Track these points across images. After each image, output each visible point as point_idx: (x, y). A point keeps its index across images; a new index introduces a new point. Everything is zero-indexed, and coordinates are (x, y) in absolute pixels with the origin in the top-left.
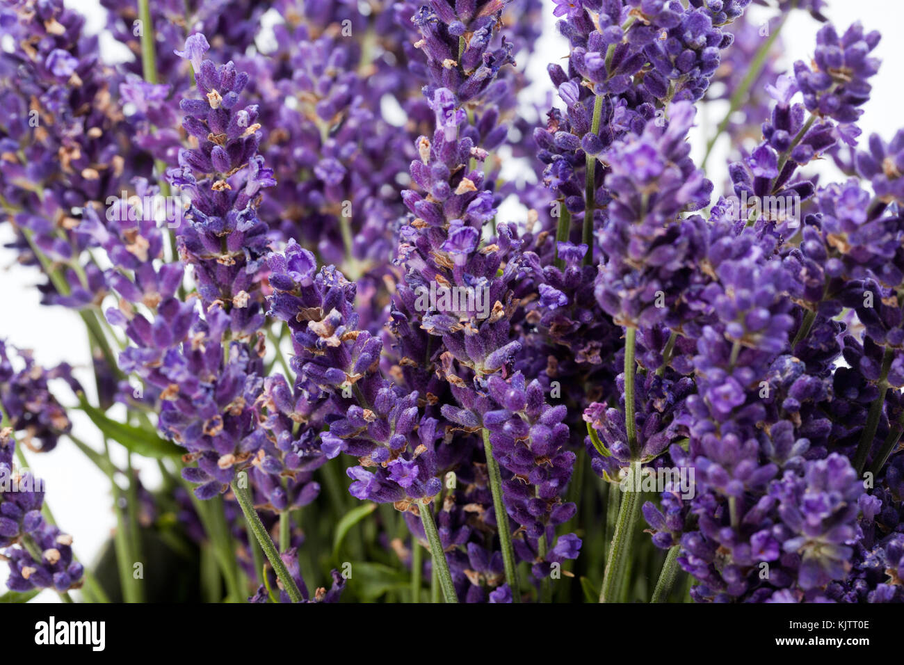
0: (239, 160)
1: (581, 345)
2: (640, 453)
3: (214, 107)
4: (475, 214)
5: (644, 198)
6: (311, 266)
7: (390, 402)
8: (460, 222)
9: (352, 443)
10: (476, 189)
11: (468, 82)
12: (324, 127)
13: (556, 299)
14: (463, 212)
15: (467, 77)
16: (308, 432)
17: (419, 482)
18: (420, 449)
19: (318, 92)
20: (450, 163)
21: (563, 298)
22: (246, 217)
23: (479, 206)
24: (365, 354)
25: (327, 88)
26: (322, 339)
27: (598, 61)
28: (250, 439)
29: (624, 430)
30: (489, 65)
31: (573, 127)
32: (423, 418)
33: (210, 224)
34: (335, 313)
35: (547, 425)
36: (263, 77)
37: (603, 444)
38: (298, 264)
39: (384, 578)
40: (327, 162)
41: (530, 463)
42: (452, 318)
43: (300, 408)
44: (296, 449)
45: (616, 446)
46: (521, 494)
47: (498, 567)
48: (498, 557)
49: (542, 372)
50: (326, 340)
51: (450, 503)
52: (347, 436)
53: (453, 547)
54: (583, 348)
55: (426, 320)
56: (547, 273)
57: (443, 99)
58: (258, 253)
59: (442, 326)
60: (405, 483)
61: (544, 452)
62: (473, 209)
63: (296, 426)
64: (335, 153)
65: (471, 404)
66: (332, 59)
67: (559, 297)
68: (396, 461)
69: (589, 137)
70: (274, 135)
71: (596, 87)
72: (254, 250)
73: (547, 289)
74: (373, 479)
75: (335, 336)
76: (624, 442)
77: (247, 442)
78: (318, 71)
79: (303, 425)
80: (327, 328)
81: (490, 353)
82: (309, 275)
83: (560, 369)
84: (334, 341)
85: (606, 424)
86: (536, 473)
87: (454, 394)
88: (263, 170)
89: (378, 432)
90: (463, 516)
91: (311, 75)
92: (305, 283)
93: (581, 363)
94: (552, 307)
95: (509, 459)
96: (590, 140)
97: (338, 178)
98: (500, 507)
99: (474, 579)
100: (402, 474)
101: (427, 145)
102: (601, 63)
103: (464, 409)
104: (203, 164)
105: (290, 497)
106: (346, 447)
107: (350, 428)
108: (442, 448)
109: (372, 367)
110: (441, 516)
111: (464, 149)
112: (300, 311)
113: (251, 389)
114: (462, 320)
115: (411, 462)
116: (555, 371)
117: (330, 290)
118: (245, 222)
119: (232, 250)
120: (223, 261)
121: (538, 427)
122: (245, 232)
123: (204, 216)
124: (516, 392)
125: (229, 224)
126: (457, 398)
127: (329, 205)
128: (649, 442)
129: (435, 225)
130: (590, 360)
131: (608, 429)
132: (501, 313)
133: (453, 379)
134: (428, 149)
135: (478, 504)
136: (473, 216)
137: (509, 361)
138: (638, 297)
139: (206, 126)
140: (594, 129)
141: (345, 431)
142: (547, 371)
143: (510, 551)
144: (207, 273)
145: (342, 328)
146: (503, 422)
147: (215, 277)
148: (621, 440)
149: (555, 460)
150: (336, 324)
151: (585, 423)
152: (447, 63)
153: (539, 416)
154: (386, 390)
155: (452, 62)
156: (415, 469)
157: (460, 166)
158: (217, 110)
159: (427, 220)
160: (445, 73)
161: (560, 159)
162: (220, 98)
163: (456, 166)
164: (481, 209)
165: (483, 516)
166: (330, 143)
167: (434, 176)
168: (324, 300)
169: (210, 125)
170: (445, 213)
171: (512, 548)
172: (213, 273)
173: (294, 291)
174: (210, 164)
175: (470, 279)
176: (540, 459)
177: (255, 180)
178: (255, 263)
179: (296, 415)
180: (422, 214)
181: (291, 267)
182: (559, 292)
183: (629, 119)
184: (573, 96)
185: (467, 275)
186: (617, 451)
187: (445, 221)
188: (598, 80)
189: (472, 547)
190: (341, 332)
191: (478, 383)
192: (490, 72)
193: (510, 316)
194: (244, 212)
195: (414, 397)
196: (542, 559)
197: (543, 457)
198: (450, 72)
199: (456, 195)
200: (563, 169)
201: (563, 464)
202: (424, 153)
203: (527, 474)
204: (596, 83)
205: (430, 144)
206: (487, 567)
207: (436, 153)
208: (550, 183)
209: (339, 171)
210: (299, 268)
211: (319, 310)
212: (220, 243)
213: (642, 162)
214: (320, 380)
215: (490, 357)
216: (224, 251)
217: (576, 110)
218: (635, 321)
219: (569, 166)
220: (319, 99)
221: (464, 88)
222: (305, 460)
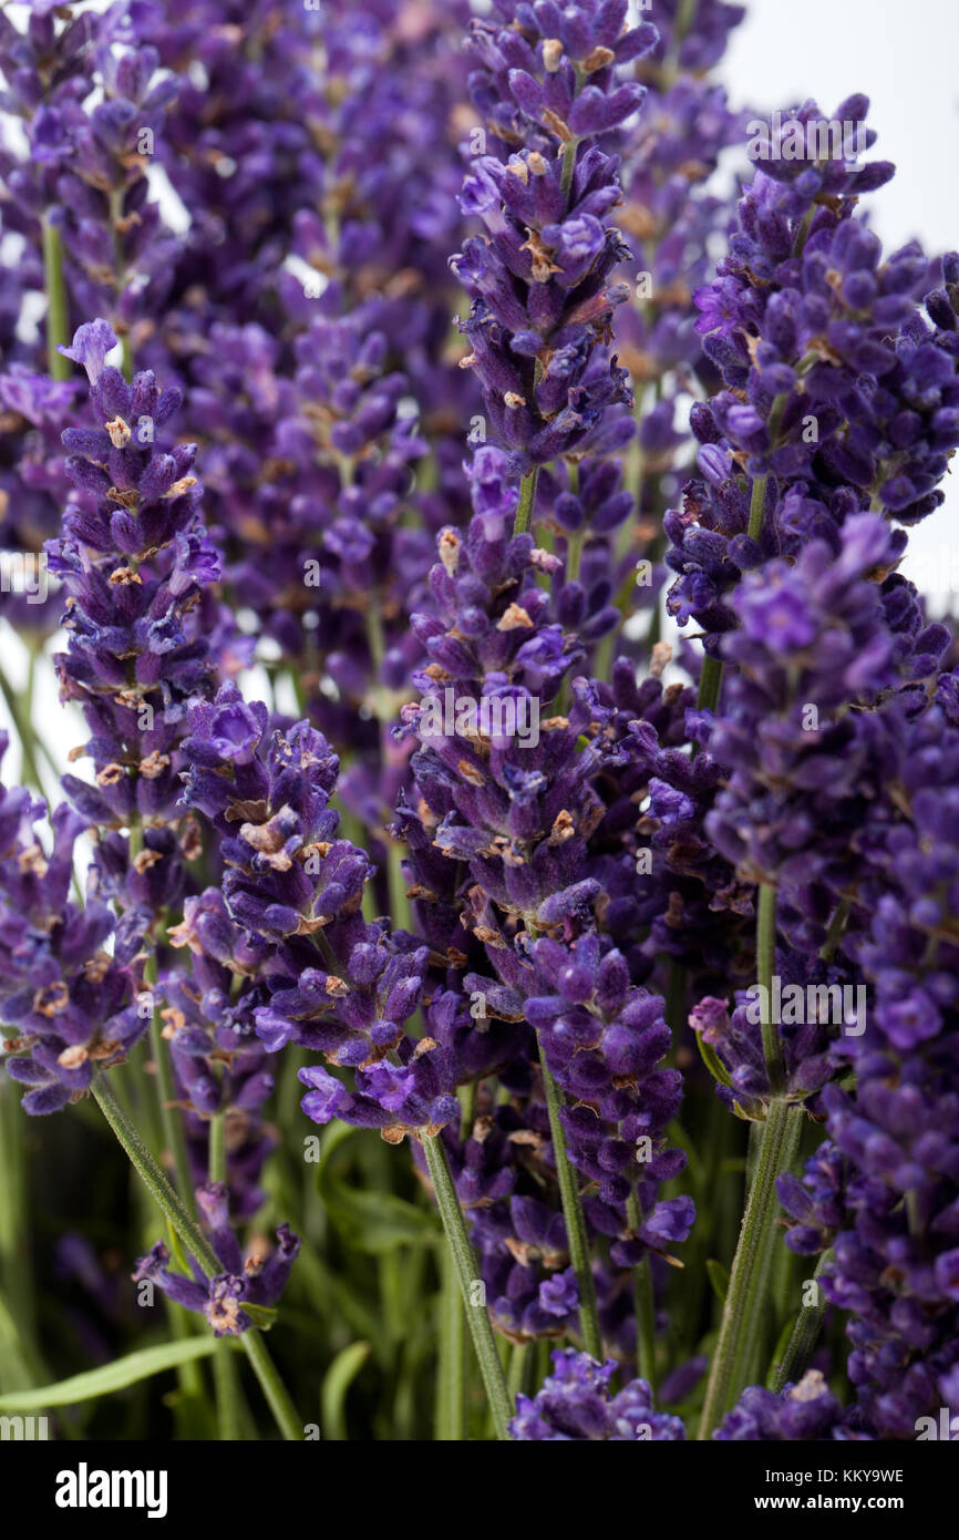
0: (159, 534)
1: (721, 882)
2: (787, 1084)
3: (118, 446)
4: (528, 664)
5: (793, 673)
6: (251, 732)
7: (376, 968)
8: (501, 676)
9: (309, 1029)
10: (530, 624)
11: (544, 433)
12: (346, 465)
13: (673, 807)
14: (511, 658)
15: (546, 423)
16: (251, 996)
17: (418, 1099)
18: (425, 1045)
19: (336, 405)
20: (492, 576)
21: (686, 807)
22: (164, 632)
23: (538, 651)
24: (333, 885)
25: (351, 400)
26: (262, 856)
27: (749, 421)
28: (118, 1021)
29: (759, 1044)
30: (580, 408)
31: (720, 520)
32: (438, 991)
33: (102, 639)
34: (287, 814)
35: (630, 1026)
36: (256, 367)
37: (723, 1065)
38: (230, 727)
39: (400, 1221)
40: (344, 524)
41: (600, 1086)
42: (485, 834)
43: (240, 954)
44: (229, 1022)
45: (740, 1073)
46: (592, 1130)
47: (559, 1239)
48: (560, 1224)
49: (658, 918)
50: (268, 857)
51: (483, 1128)
52: (300, 1016)
53: (486, 1201)
54: (723, 887)
55: (443, 833)
56: (663, 762)
57: (488, 464)
58: (185, 691)
59: (466, 845)
60: (390, 1102)
61: (626, 1069)
62: (528, 655)
63: (237, 980)
64: (360, 510)
65: (514, 977)
66: (365, 351)
67: (679, 803)
68: (378, 1066)
69: (739, 542)
70: (270, 467)
71: (749, 463)
72: (178, 686)
73: (661, 788)
74: (339, 1091)
75: (283, 852)
76: (759, 1066)
77: (113, 1024)
78: (338, 370)
79: (247, 980)
80: (273, 837)
81: (548, 895)
82: (245, 748)
83: (687, 917)
84: (281, 861)
85: (728, 1034)
86: (610, 1102)
87: (490, 956)
88: (199, 553)
89: (352, 1014)
90: (507, 1151)
91: (325, 374)
92: (241, 759)
93: (718, 913)
94: (667, 819)
95: (567, 1076)
96: (740, 547)
97: (362, 552)
98: (561, 1144)
99: (521, 1255)
100: (390, 1087)
101: (453, 544)
102: (755, 424)
103: (501, 983)
104: (98, 537)
105: (227, 1092)
106: (297, 1035)
107: (304, 1005)
108: (472, 1038)
109: (349, 904)
110: (469, 1148)
111: (517, 553)
112: (232, 804)
113: (127, 937)
114: (499, 840)
115: (403, 1068)
116: (678, 918)
117: (284, 772)
118: (161, 640)
119: (144, 683)
120: (126, 700)
121: (614, 1028)
122: (164, 656)
123: (94, 624)
124: (577, 972)
125: (137, 641)
126: (494, 964)
127: (348, 594)
128: (800, 1068)
129: (464, 678)
130: (734, 908)
131: (731, 1042)
132: (568, 832)
133: (483, 933)
134: (455, 551)
135: (535, 1131)
136: (527, 667)
137: (578, 911)
138: (774, 838)
139: (104, 475)
140: (753, 529)
141: (295, 1009)
142: (666, 916)
143: (578, 1217)
144: (101, 717)
145: (298, 839)
146: (554, 1019)
147: (114, 723)
148: (752, 1062)
149: (647, 1081)
150: (287, 832)
151: (693, 1031)
152: (510, 398)
153: (620, 1010)
154: (365, 947)
155: (517, 398)
156: (410, 1081)
157: (509, 582)
158: (123, 451)
159: (451, 668)
160: (507, 414)
161: (697, 571)
162: (128, 431)
163: (504, 580)
164: (542, 656)
165: (541, 1154)
166: (351, 492)
167: (462, 598)
168: (272, 789)
169: (112, 473)
170: (481, 657)
171: (581, 1212)
172: (111, 716)
173: (225, 768)
174: (108, 537)
175: (514, 773)
176: (620, 1079)
177: (183, 570)
178: (178, 708)
179: (236, 962)
180: (440, 659)
181: (219, 731)
182: (681, 795)
183: (809, 516)
184: (720, 467)
185: (509, 766)
186: (741, 1082)
187: (481, 672)
188: (754, 450)
189: (516, 1204)
190: (294, 847)
191: (522, 947)
192: (580, 421)
193: (587, 834)
194: (160, 623)
195: (421, 958)
196: (633, 1232)
197: (626, 1077)
198: (516, 413)
199: (498, 631)
200: (700, 589)
201: (660, 1091)
202: (449, 557)
203: (599, 1100)
204: (751, 455)
205: (459, 543)
206: (541, 1238)
207: (470, 555)
208: (678, 608)
209: (363, 541)
210: (232, 733)
211: (263, 807)
212: (123, 669)
213: (781, 619)
214: (257, 921)
215: (545, 904)
216: (131, 682)
217: (725, 492)
218: (771, 875)
219: (710, 586)
220: (336, 417)
221: (539, 441)
222: (245, 1040)
